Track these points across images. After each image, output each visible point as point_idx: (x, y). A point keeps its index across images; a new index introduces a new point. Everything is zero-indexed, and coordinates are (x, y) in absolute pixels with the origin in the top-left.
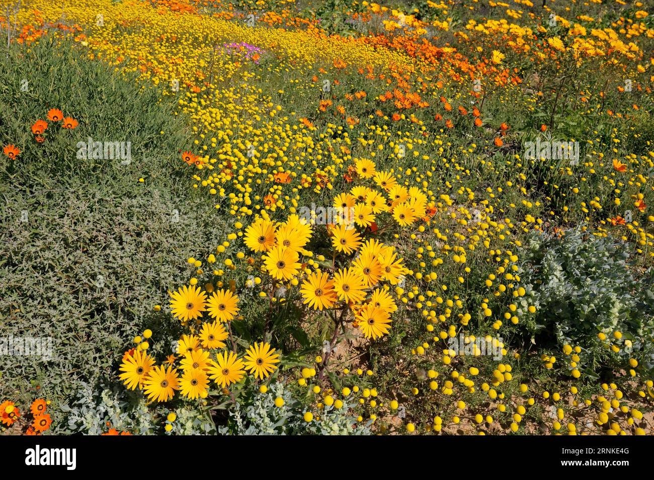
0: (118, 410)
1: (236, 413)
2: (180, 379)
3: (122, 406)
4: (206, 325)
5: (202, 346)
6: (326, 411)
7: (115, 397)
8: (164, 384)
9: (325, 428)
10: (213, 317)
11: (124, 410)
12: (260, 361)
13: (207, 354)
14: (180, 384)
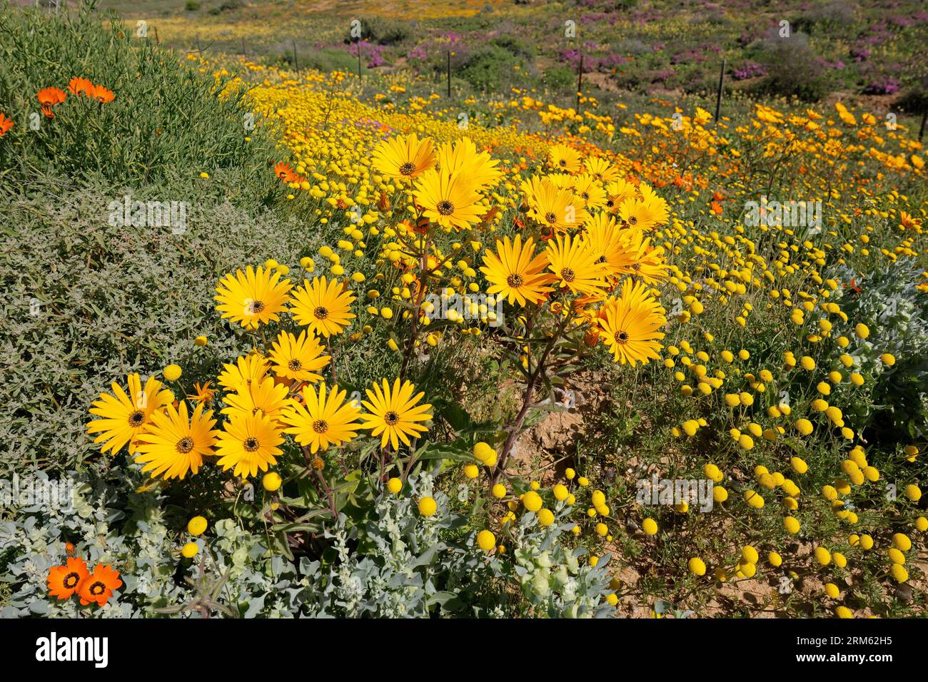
0: (104, 528)
1: (338, 536)
2: (218, 432)
3: (111, 519)
4: (284, 338)
5: (273, 374)
6: (522, 528)
7: (100, 502)
8: (184, 446)
9: (523, 561)
10: (301, 324)
11: (116, 528)
12: (392, 418)
13: (283, 390)
14: (218, 444)
